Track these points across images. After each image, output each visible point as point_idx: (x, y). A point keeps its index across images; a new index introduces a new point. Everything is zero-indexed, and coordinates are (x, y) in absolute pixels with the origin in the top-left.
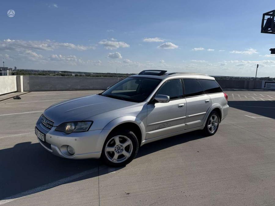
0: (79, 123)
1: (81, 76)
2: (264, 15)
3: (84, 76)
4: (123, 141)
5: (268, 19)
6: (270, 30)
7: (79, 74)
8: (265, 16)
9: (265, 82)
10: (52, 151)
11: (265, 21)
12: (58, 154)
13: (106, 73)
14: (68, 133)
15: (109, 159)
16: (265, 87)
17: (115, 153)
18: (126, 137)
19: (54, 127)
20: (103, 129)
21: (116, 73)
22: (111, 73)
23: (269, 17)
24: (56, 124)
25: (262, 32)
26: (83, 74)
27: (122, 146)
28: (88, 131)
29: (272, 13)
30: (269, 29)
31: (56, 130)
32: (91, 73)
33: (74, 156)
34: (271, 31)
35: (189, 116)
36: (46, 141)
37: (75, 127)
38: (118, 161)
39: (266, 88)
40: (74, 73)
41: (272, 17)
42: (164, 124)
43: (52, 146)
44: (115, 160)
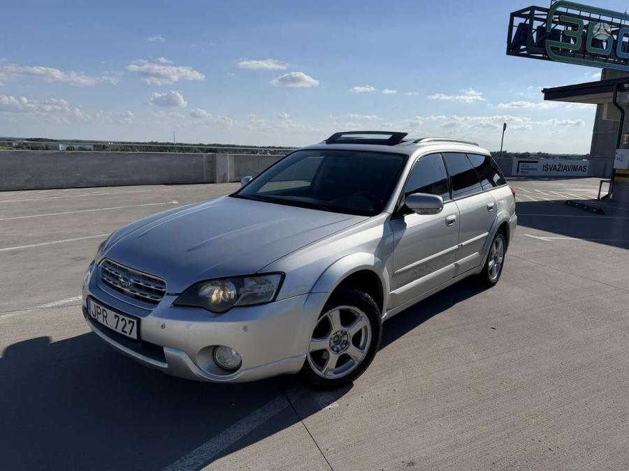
0: (246, 280)
1: (82, 149)
2: (513, 15)
3: (90, 150)
4: (347, 319)
5: (521, 24)
6: (523, 50)
7: (76, 146)
8: (515, 18)
9: (519, 162)
10: (166, 366)
11: (515, 30)
12: (189, 371)
13: (147, 142)
14: (220, 310)
15: (316, 371)
16: (518, 171)
17: (331, 353)
18: (355, 309)
19: (168, 294)
20: (310, 293)
21: (172, 142)
22: (159, 142)
23: (522, 20)
24: (174, 288)
25: (509, 53)
26: (88, 147)
27: (345, 333)
28: (274, 300)
29: (528, 12)
30: (522, 47)
31: (175, 305)
32: (108, 142)
33: (239, 376)
34: (525, 52)
35: (463, 244)
36: (144, 337)
37: (238, 291)
38: (335, 373)
39: (519, 174)
40: (63, 142)
41: (528, 22)
42: (422, 267)
43: (166, 351)
44: (331, 370)
